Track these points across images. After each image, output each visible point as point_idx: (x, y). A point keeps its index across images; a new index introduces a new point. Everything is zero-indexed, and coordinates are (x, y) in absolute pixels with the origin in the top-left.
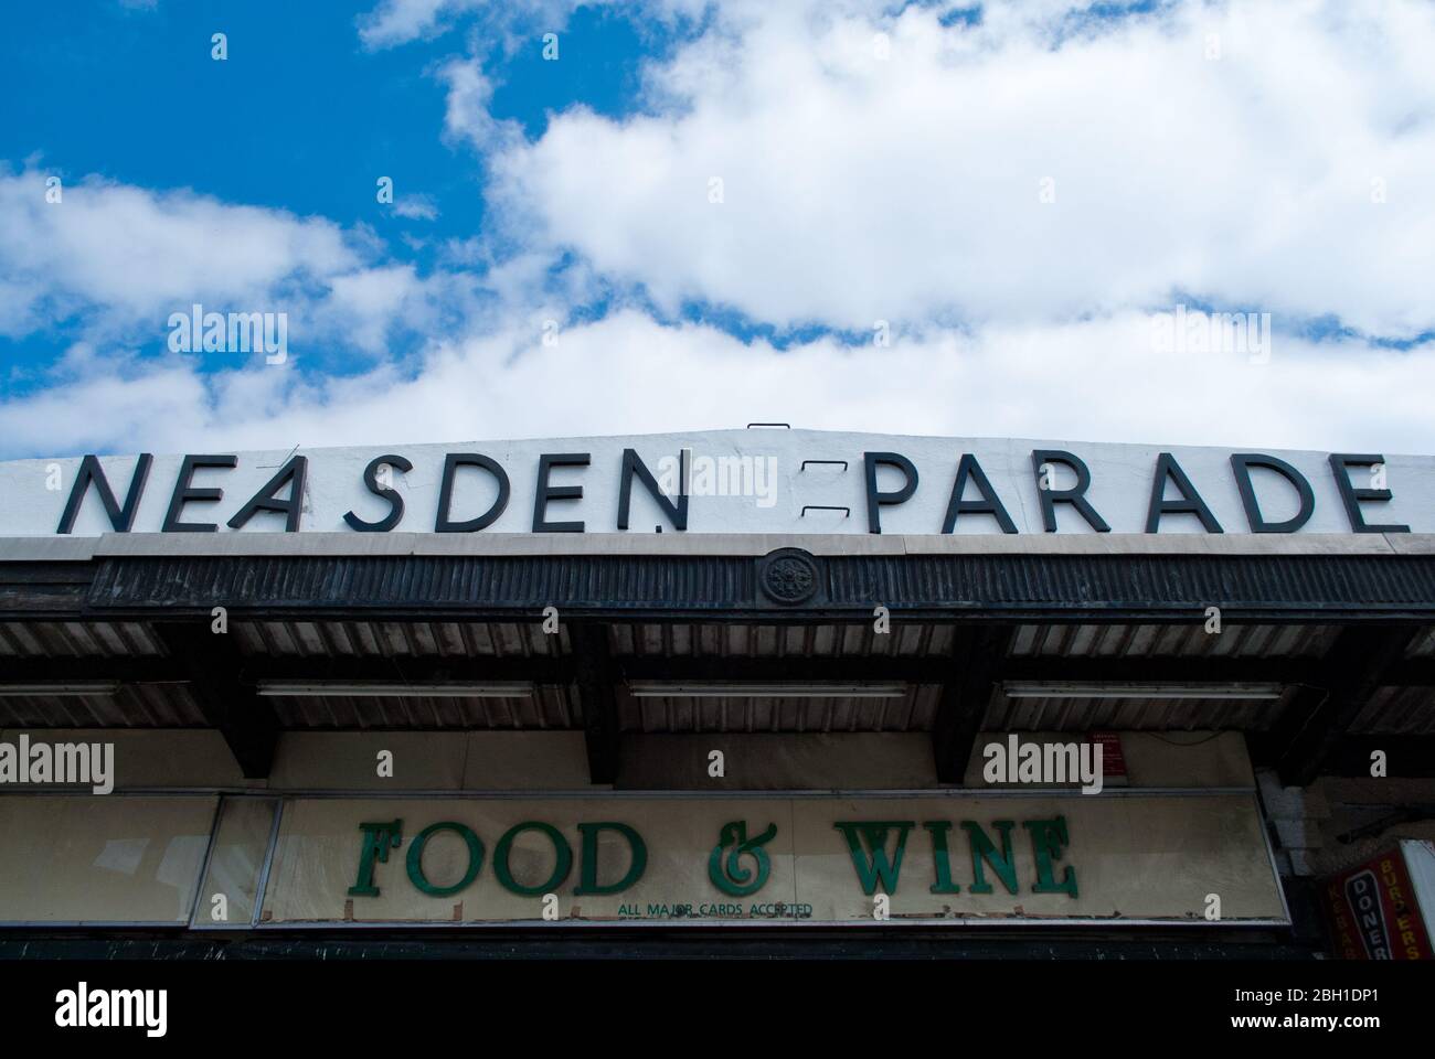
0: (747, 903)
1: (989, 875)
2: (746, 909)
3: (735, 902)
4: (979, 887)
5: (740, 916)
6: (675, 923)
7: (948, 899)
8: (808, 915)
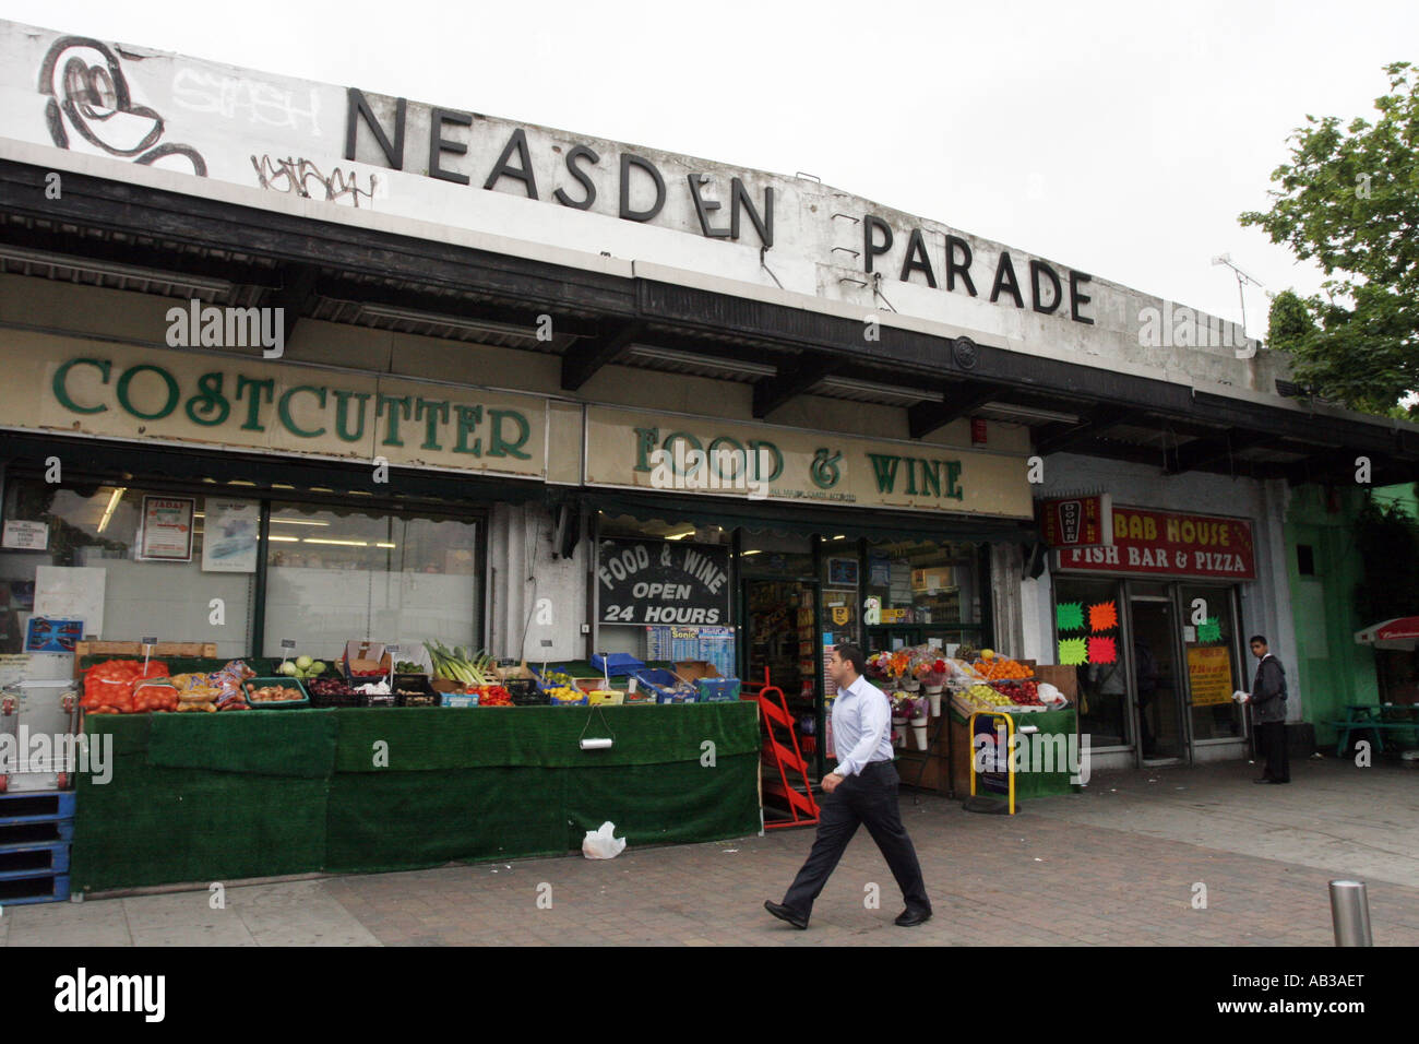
0: (828, 492)
1: (930, 489)
2: (828, 496)
3: (824, 491)
4: (925, 493)
5: (825, 499)
6: (796, 500)
7: (911, 497)
8: (853, 501)
